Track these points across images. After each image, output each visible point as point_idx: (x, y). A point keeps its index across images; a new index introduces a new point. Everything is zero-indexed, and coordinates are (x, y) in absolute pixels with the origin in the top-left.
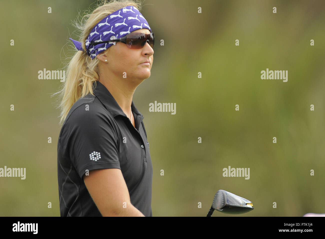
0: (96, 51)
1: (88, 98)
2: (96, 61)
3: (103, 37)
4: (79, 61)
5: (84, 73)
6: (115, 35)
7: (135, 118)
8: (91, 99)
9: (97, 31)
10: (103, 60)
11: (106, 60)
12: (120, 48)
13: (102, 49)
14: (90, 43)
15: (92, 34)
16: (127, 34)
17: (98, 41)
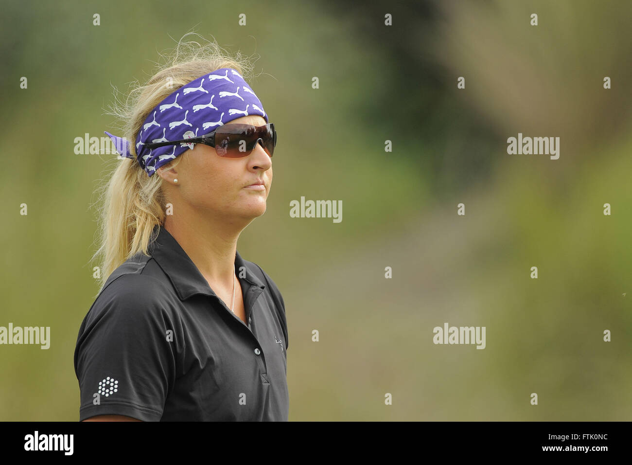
0: (156, 160)
1: (135, 263)
2: (156, 182)
3: (170, 133)
4: (127, 179)
5: (138, 205)
6: (192, 129)
7: (245, 293)
8: (140, 264)
9: (158, 122)
10: (170, 180)
11: (176, 180)
12: (201, 155)
13: (167, 157)
14: (143, 144)
15: (147, 126)
16: (218, 126)
17: (160, 141)
